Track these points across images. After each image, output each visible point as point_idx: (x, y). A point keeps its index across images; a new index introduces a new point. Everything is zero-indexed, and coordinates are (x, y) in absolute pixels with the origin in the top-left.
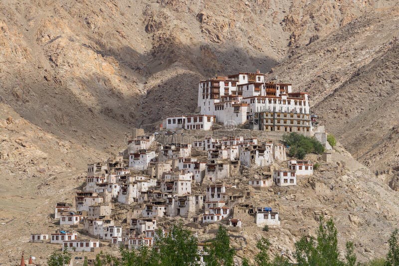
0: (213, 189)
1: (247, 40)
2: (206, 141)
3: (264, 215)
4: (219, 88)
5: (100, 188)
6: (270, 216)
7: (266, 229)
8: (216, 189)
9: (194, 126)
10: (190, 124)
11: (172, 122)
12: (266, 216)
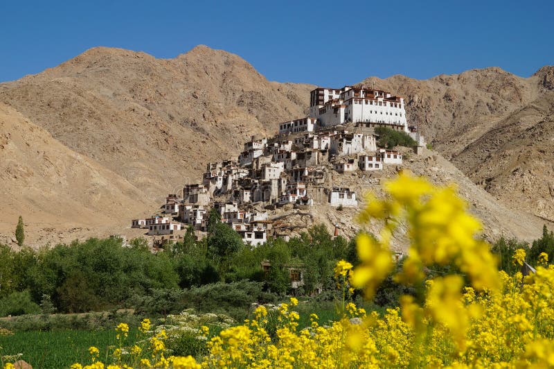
3: (340, 195)
4: (323, 95)
6: (346, 195)
7: (340, 209)
12: (342, 196)
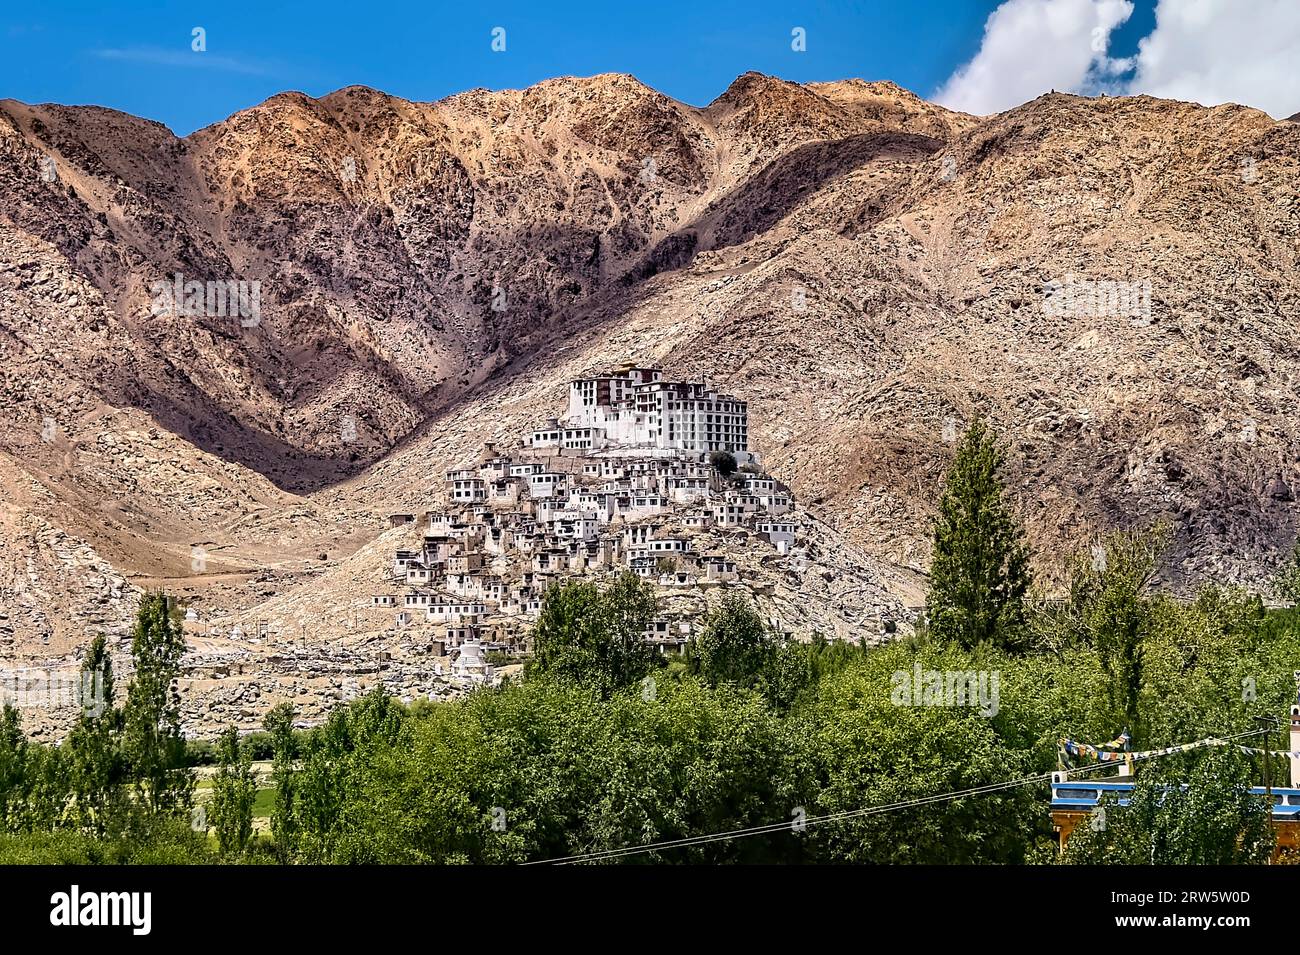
0: (635, 532)
1: (423, 316)
2: (603, 464)
5: (456, 530)
6: (725, 568)
8: (639, 531)
9: (577, 443)
10: (569, 440)
11: (542, 437)
12: (721, 569)
